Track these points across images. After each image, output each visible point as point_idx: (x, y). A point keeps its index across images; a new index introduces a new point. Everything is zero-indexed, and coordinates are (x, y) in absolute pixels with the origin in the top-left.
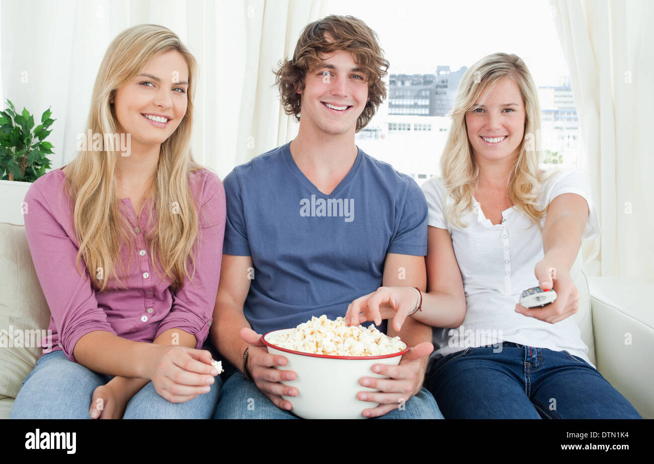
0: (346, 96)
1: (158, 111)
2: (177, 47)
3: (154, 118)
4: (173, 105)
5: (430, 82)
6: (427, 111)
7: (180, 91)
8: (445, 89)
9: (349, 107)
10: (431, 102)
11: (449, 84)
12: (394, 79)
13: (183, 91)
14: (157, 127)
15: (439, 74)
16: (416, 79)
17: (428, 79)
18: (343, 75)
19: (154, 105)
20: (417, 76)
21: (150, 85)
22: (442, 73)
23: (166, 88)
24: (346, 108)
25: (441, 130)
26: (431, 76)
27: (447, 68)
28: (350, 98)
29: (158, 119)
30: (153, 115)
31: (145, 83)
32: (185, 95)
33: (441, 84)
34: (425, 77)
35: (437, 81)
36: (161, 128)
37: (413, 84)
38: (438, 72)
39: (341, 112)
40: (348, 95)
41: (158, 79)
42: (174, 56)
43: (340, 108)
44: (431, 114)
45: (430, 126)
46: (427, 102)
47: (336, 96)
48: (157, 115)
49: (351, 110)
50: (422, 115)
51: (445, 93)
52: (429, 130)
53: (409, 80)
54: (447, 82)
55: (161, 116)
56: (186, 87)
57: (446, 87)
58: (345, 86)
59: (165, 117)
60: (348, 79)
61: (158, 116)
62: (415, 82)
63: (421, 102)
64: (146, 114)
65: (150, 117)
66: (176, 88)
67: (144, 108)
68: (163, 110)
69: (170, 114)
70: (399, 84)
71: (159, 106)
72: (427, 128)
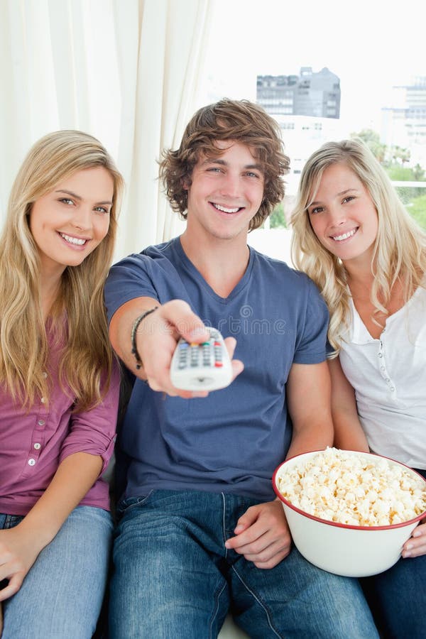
0: (238, 198)
1: (75, 232)
2: (104, 163)
3: (71, 239)
4: (94, 226)
5: (294, 83)
6: (290, 111)
7: (102, 210)
8: (308, 90)
9: (241, 209)
10: (294, 102)
11: (311, 85)
12: (260, 80)
13: (106, 211)
14: (73, 249)
15: (302, 75)
16: (281, 79)
17: (292, 80)
18: (235, 172)
19: (72, 225)
20: (281, 77)
21: (70, 202)
22: (305, 74)
23: (87, 208)
24: (237, 209)
25: (303, 128)
26: (295, 77)
27: (309, 69)
28: (242, 198)
29: (75, 241)
30: (70, 236)
31: (64, 200)
32: (108, 215)
33: (303, 84)
34: (289, 78)
35: (301, 81)
36: (78, 250)
37: (278, 85)
38: (301, 72)
39: (231, 215)
40: (240, 196)
41: (79, 198)
42: (100, 173)
43: (230, 211)
44: (294, 113)
45: (293, 124)
46: (290, 102)
47: (227, 197)
48: (74, 237)
49: (243, 212)
50: (286, 114)
51: (307, 93)
52: (293, 128)
53: (274, 80)
54: (309, 82)
55: (79, 238)
56: (109, 207)
57: (308, 87)
58: (237, 185)
59: (83, 239)
60: (241, 177)
61: (76, 237)
62: (280, 83)
63: (285, 102)
64: (62, 233)
65: (67, 237)
66: (98, 208)
67: (61, 227)
68: (81, 233)
69: (89, 236)
70: (265, 84)
71: (77, 227)
72: (291, 126)
